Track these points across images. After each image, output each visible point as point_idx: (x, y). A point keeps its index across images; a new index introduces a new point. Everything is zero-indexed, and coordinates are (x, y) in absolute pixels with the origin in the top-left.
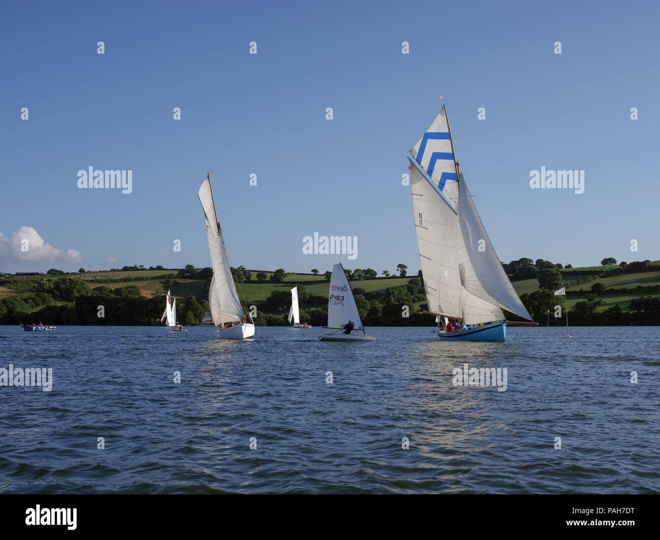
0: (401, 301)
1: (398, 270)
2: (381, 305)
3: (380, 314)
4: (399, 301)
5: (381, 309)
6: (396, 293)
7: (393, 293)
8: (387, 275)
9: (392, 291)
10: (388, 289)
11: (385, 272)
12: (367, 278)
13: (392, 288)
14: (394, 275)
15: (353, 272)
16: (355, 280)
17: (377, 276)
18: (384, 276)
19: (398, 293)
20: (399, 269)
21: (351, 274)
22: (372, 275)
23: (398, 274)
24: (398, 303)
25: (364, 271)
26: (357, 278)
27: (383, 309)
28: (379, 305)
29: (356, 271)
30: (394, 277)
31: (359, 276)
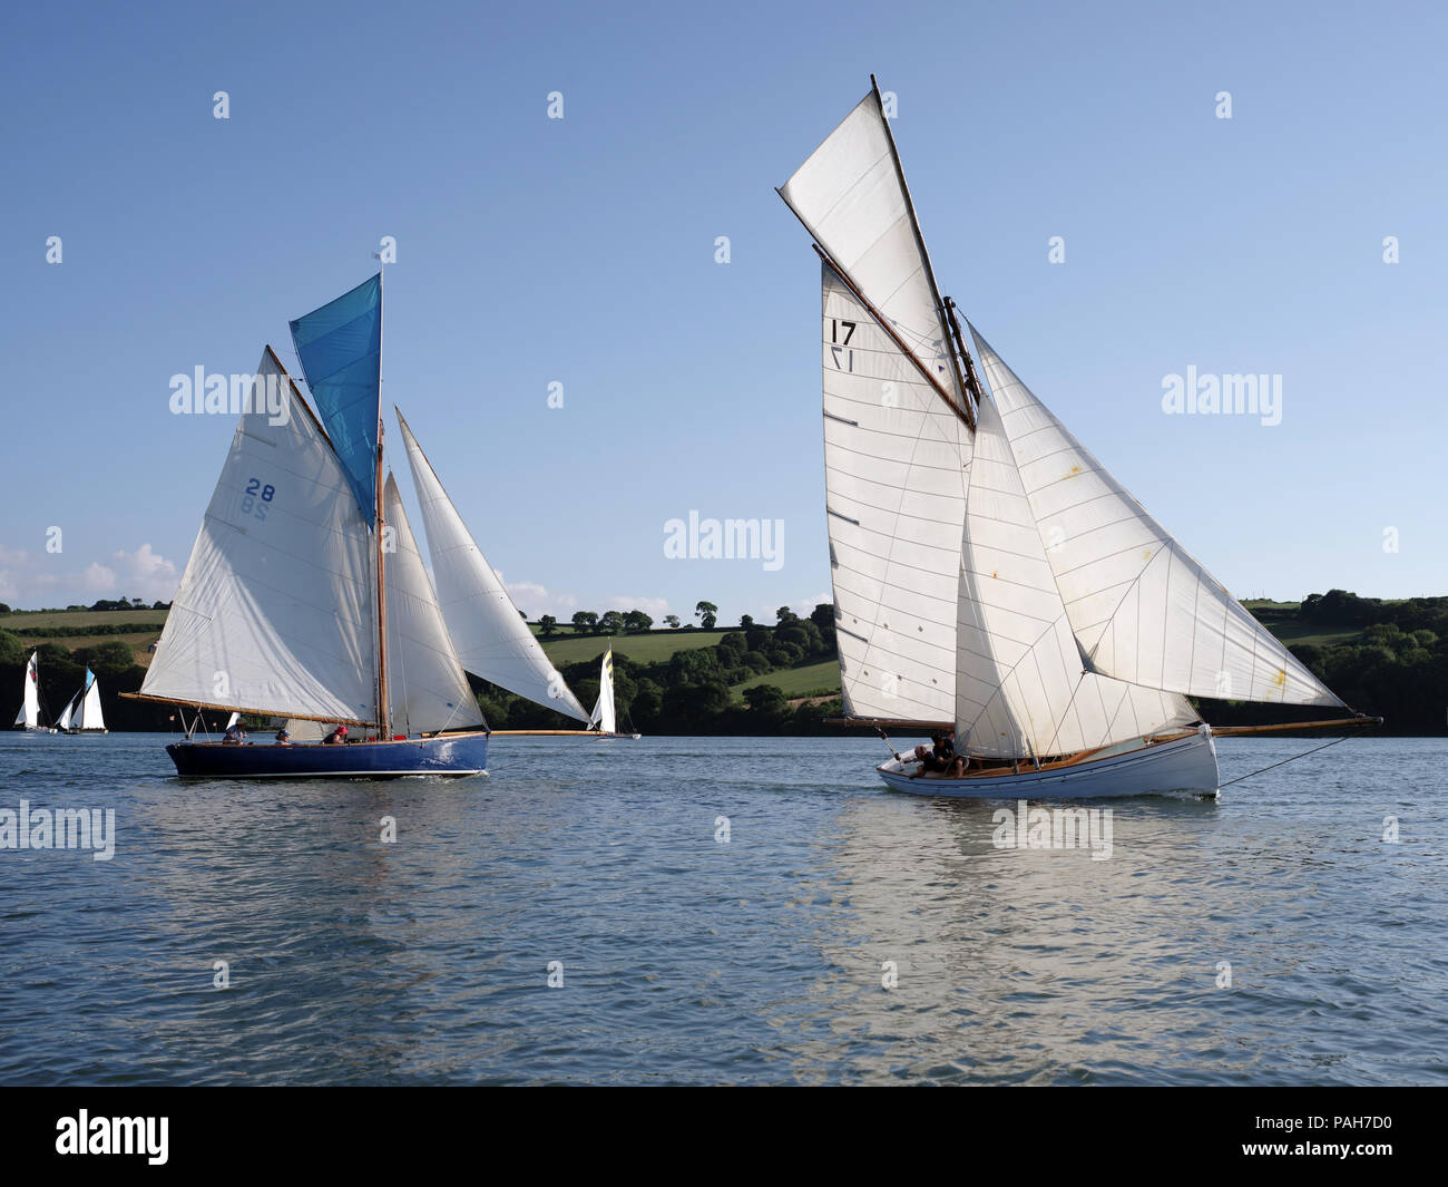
0: (704, 682)
1: (697, 614)
2: (660, 690)
3: (657, 709)
4: (698, 681)
5: (659, 699)
6: (694, 663)
7: (688, 663)
8: (673, 625)
9: (683, 659)
10: (676, 654)
11: (670, 619)
12: (630, 632)
13: (685, 653)
14: (690, 625)
15: (601, 617)
16: (607, 634)
17: (652, 627)
18: (667, 626)
19: (696, 663)
20: (699, 611)
21: (597, 621)
22: (641, 625)
23: (698, 623)
24: (695, 686)
25: (625, 615)
26: (610, 630)
27: (666, 697)
28: (656, 690)
29: (607, 615)
30: (689, 629)
31: (615, 626)
